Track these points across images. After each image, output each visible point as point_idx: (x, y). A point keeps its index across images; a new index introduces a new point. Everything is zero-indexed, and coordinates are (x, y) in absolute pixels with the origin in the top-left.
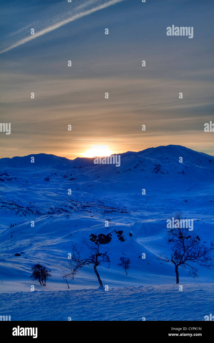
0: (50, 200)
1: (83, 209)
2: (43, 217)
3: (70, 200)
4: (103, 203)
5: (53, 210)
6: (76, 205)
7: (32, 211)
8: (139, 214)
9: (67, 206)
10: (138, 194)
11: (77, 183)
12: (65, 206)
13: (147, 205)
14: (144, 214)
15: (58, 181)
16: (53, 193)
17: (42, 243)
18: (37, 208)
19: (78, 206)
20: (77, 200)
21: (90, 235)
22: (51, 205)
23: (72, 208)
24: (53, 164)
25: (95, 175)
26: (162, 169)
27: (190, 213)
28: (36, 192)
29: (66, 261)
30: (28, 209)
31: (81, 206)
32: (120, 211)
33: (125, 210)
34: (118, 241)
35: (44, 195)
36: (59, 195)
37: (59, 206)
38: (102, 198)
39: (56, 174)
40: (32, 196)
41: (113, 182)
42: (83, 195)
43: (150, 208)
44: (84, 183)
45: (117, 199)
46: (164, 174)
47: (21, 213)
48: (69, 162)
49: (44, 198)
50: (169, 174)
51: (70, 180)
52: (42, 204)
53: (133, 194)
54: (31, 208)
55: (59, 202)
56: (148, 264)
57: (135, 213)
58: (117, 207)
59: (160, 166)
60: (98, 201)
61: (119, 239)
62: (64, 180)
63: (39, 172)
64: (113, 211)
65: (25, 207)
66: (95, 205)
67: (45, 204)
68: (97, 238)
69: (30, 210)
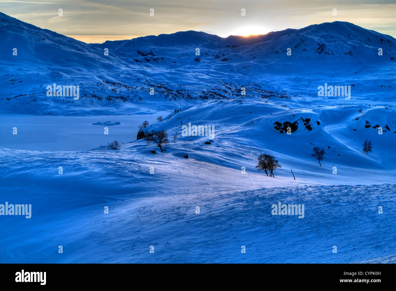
0: (201, 82)
1: (238, 93)
2: (211, 102)
3: (224, 82)
4: (260, 87)
5: (205, 94)
6: (231, 89)
7: (182, 94)
8: (300, 99)
9: (220, 90)
10: (299, 76)
11: (231, 64)
12: (219, 90)
13: (308, 89)
14: (306, 99)
15: (209, 61)
16: (204, 75)
17: (219, 130)
18: (188, 92)
19: (232, 90)
20: (231, 83)
21: (275, 122)
22: (203, 88)
23: (226, 92)
24: (203, 43)
25: (251, 55)
26: (326, 49)
27: (357, 99)
28: (185, 74)
29: (257, 150)
30: (179, 93)
31: (236, 90)
32: (279, 96)
33: (284, 95)
34: (305, 129)
35: (195, 77)
36: (212, 77)
37: (212, 89)
38: (259, 81)
39: (206, 54)
40: (182, 78)
41: (271, 64)
42: (238, 78)
43: (312, 92)
44: (239, 64)
45: (276, 83)
46: (329, 54)
47: (170, 96)
48: (221, 40)
49: (195, 81)
50: (334, 55)
51: (223, 60)
52: (193, 86)
53: (293, 77)
54: (182, 91)
55: (212, 85)
56: (339, 155)
57: (296, 98)
58: (276, 92)
59: (324, 45)
60: (255, 85)
61: (306, 127)
62: (216, 61)
63: (188, 51)
64: (272, 96)
65: (175, 91)
66: (251, 88)
67: (196, 87)
68: (283, 126)
69: (180, 93)
